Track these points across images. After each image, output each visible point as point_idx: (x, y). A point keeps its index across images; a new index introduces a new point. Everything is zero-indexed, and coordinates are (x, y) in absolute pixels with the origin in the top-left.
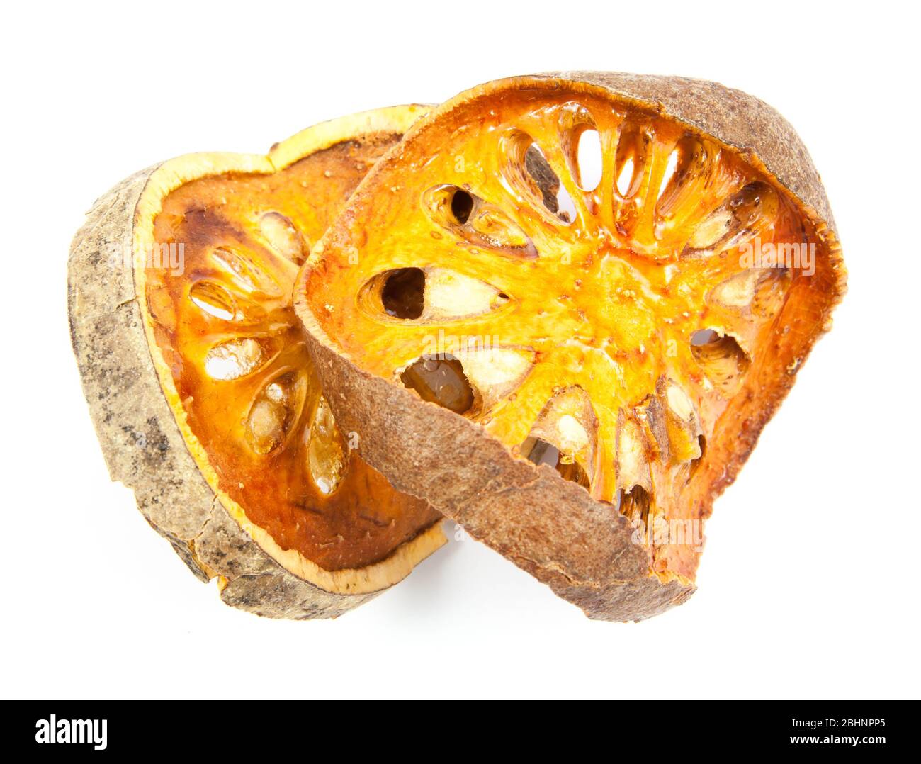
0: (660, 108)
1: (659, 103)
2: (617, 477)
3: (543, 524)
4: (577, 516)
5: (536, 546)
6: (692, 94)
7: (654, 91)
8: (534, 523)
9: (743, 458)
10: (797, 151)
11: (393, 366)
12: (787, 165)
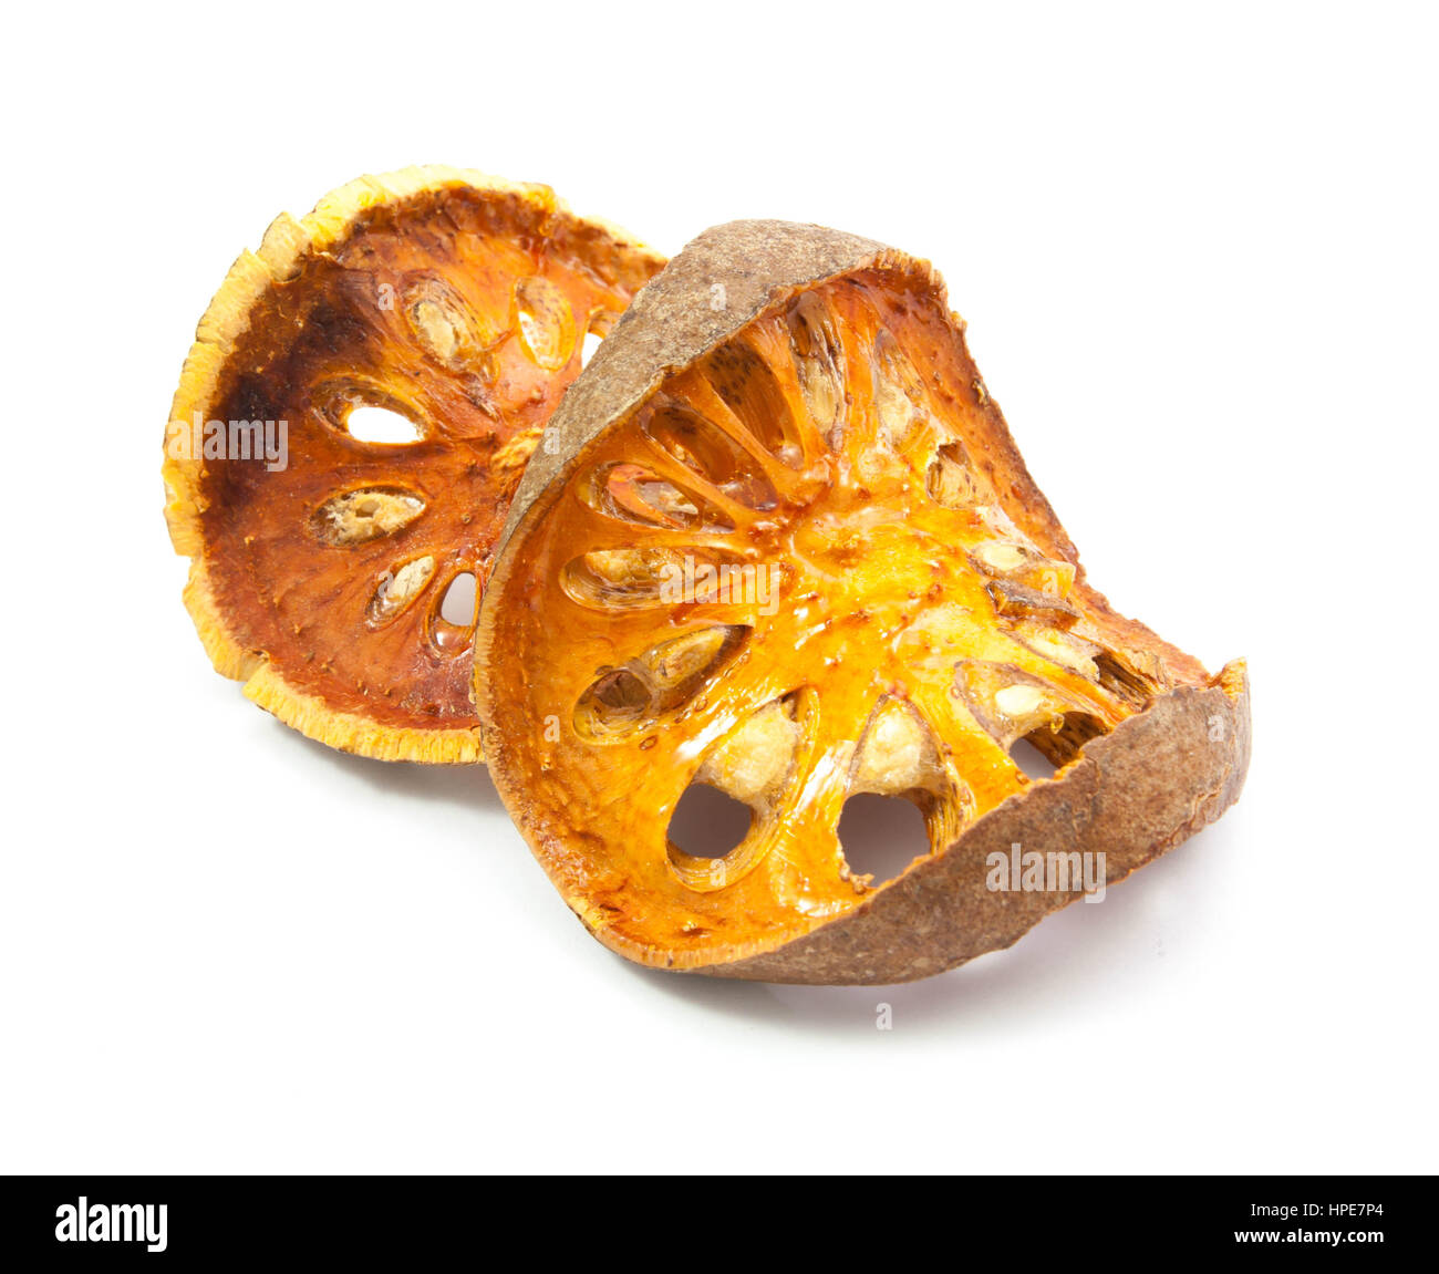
0: (669, 371)
1: (662, 368)
2: (1085, 678)
3: (1150, 788)
4: (1157, 743)
5: (1169, 810)
6: (666, 321)
7: (642, 365)
8: (1144, 798)
9: (1053, 522)
10: (784, 235)
11: (835, 877)
12: (803, 257)
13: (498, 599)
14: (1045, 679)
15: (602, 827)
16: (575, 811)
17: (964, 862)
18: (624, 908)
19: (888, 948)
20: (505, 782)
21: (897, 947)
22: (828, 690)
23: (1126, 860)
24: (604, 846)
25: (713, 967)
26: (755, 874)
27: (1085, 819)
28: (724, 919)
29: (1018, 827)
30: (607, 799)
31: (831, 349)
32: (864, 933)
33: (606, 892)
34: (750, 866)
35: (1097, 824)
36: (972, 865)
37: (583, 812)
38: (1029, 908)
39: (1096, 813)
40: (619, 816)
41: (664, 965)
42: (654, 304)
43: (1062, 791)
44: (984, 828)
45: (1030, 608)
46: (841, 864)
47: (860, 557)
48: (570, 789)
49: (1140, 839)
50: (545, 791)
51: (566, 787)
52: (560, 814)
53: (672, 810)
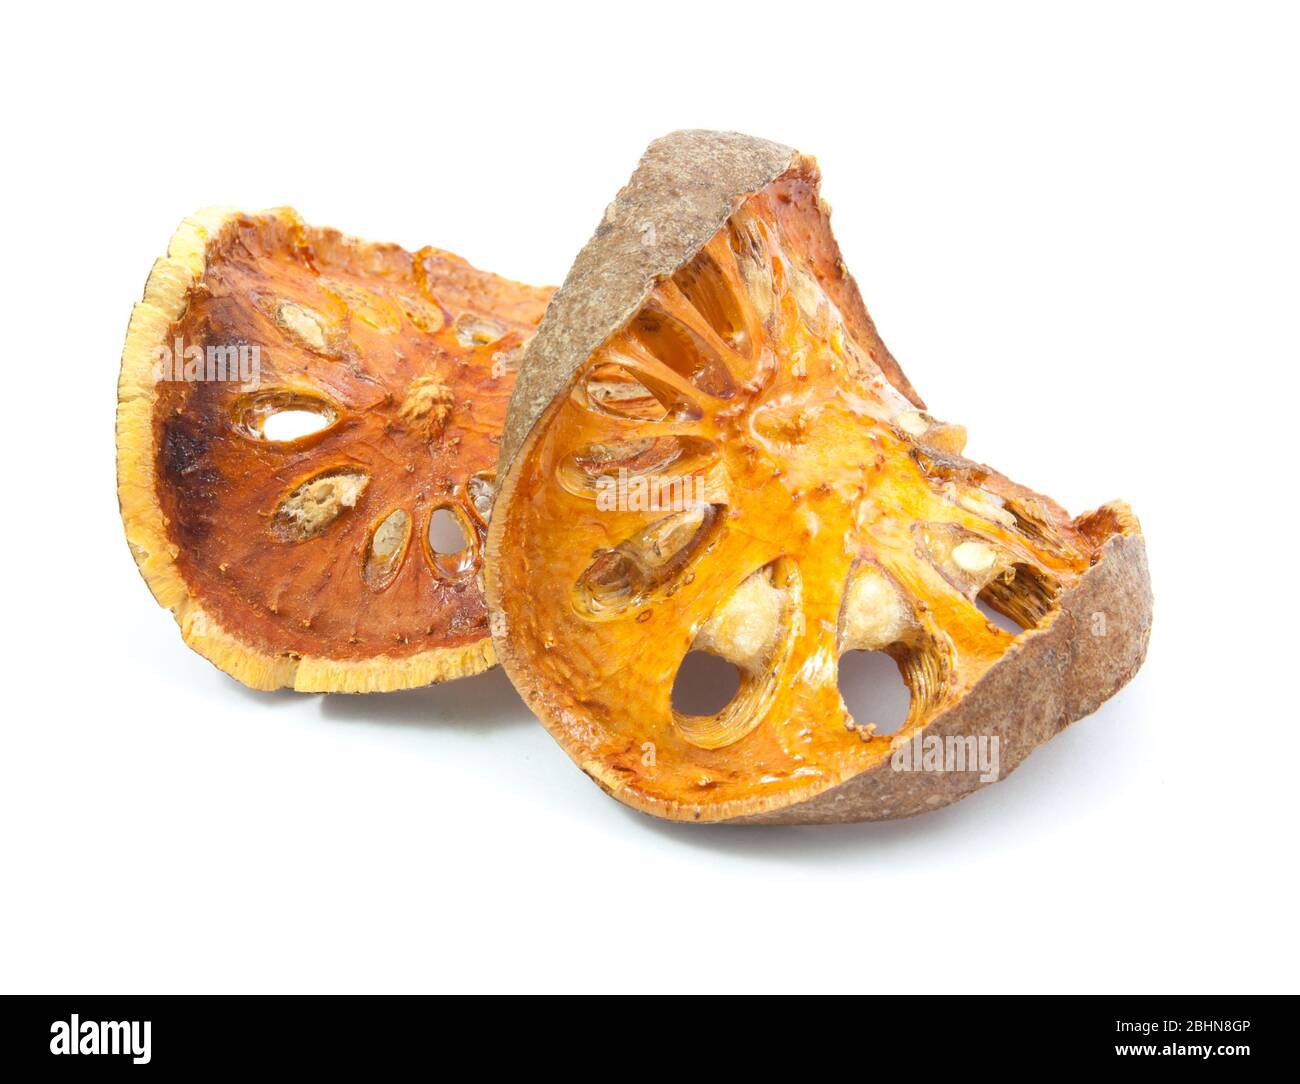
1: (652, 278)
5: (1126, 648)
10: (722, 146)
11: (840, 727)
12: (746, 166)
13: (510, 497)
14: (986, 536)
15: (606, 696)
16: (578, 683)
17: (976, 710)
18: (635, 768)
19: (909, 789)
20: (513, 661)
21: (916, 789)
22: (804, 558)
23: (1098, 695)
24: (608, 712)
25: (742, 817)
26: (761, 729)
27: (1066, 662)
28: (734, 772)
29: (1017, 675)
30: (609, 670)
31: (754, 244)
32: (890, 779)
33: (616, 755)
34: (755, 722)
35: (1076, 666)
36: (982, 712)
37: (586, 684)
38: (1025, 743)
39: (1075, 657)
40: (622, 685)
41: (691, 818)
42: (631, 218)
43: (1049, 640)
44: (991, 679)
45: (954, 470)
46: (846, 716)
47: (807, 434)
48: (571, 662)
49: (1109, 675)
50: (549, 667)
51: (567, 661)
52: (564, 685)
53: (674, 676)
